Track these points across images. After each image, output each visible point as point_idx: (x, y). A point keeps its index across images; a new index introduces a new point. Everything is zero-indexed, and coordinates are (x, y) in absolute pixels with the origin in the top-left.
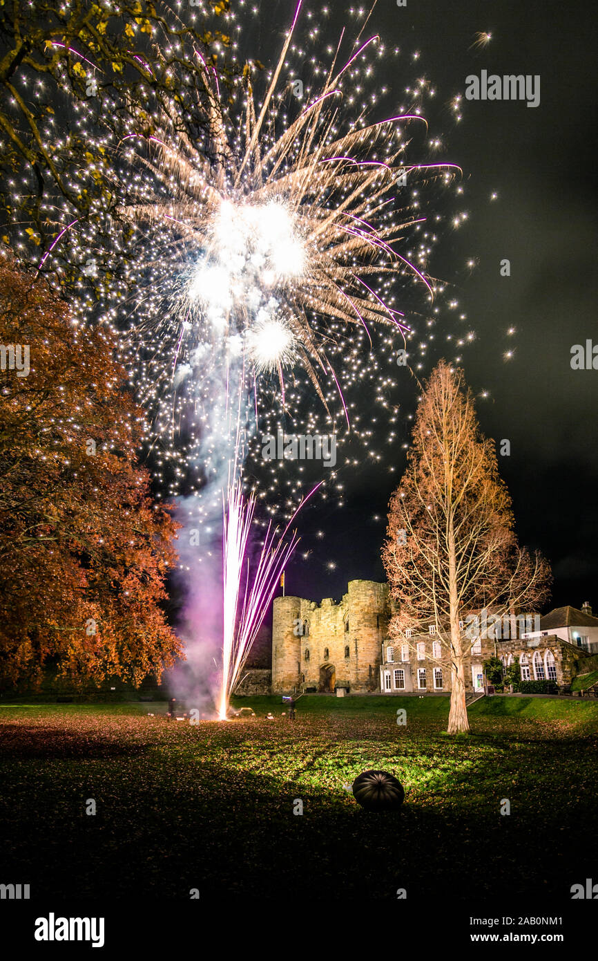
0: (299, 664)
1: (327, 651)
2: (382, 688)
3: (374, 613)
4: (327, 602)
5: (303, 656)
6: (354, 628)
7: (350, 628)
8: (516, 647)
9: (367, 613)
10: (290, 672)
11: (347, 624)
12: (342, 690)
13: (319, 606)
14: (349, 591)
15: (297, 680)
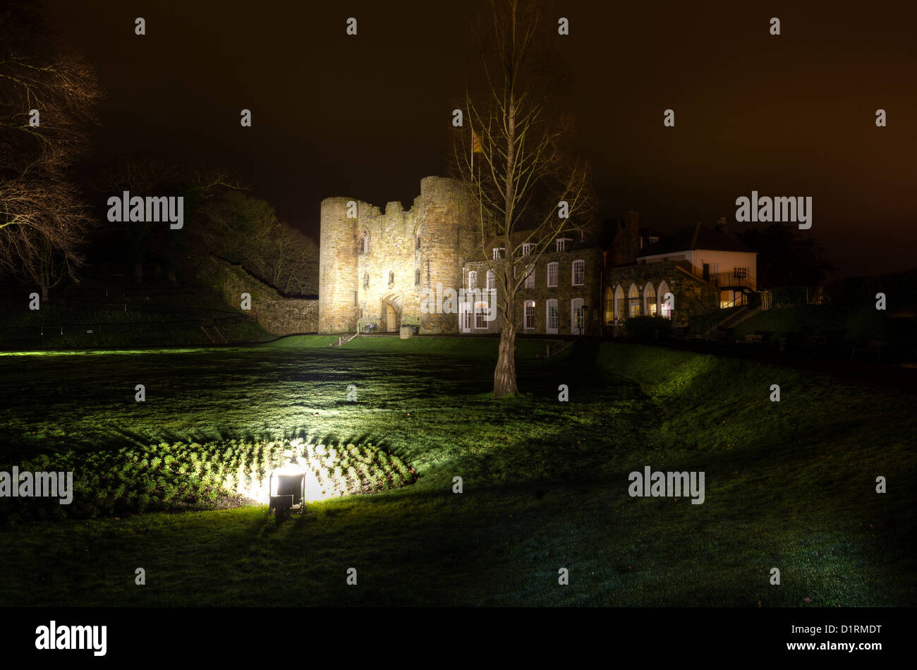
0: (356, 293)
1: (392, 276)
2: (460, 328)
3: (453, 225)
4: (393, 207)
5: (361, 282)
6: (425, 245)
7: (423, 244)
8: (626, 276)
9: (444, 224)
10: (342, 304)
11: (419, 241)
12: (406, 329)
13: (383, 212)
14: (422, 192)
15: (352, 314)
